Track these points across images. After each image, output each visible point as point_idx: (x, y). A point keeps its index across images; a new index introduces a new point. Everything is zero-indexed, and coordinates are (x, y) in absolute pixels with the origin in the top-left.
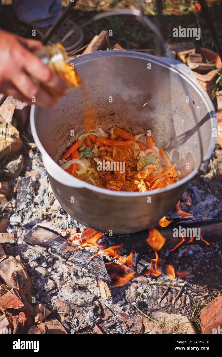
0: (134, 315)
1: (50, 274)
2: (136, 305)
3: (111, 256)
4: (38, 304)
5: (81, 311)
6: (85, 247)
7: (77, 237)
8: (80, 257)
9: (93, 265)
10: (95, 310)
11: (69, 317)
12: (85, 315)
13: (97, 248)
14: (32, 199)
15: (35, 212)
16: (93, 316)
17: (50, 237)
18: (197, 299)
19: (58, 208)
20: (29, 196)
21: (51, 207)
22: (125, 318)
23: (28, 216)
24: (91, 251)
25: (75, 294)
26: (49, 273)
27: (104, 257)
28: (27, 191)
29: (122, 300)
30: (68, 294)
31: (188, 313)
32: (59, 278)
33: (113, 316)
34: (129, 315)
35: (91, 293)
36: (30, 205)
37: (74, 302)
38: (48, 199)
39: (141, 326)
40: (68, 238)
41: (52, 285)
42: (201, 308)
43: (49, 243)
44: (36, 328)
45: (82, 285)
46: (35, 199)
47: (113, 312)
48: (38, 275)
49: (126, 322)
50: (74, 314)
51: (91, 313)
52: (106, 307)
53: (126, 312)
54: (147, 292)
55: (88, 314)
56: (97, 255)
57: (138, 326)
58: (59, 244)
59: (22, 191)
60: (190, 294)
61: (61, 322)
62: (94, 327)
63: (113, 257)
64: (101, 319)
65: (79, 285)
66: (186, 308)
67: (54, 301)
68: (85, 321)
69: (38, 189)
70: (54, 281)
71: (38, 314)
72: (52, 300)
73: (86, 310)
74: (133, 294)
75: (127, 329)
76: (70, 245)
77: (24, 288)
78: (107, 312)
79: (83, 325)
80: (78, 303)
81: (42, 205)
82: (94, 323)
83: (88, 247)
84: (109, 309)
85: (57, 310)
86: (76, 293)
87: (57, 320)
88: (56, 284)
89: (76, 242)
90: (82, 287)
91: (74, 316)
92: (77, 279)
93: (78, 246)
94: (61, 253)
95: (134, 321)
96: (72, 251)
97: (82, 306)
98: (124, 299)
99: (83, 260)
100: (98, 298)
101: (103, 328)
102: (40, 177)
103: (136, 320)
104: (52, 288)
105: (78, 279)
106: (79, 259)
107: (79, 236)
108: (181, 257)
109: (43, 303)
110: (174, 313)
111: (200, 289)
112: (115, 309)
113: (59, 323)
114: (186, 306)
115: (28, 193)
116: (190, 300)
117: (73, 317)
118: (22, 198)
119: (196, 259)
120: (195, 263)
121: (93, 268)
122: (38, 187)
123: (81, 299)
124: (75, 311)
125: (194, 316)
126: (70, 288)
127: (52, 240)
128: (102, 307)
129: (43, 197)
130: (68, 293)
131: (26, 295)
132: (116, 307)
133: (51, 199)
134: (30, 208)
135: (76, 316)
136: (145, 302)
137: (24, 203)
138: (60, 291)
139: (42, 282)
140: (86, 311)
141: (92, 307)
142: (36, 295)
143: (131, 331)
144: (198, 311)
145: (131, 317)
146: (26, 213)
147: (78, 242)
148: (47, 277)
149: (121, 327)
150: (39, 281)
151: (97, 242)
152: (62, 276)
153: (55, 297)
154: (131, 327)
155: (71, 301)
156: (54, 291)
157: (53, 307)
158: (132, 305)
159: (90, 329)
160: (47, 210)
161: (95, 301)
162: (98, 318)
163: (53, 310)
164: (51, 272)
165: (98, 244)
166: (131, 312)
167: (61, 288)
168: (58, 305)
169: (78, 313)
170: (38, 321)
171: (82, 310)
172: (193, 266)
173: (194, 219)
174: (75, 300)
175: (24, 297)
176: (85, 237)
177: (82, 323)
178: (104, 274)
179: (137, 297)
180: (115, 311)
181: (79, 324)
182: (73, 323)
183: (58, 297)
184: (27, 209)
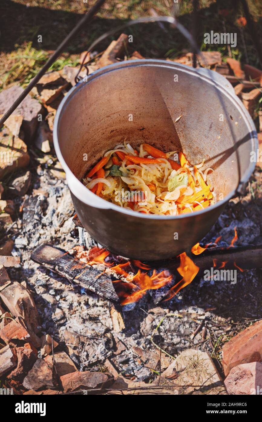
0: (149, 349)
1: (58, 303)
2: (151, 339)
3: (118, 273)
4: (45, 335)
5: (91, 344)
6: (93, 265)
7: (85, 255)
8: (87, 275)
9: (100, 283)
10: (107, 343)
11: (78, 349)
12: (96, 348)
13: (104, 266)
14: (39, 219)
15: (43, 234)
16: (105, 350)
17: (57, 255)
18: (218, 333)
19: (69, 230)
20: (36, 217)
21: (61, 229)
22: (139, 353)
23: (35, 238)
24: (98, 269)
25: (85, 325)
26: (57, 301)
27: (112, 275)
28: (34, 211)
29: (136, 333)
30: (77, 325)
31: (208, 349)
32: (68, 307)
33: (127, 350)
34: (143, 349)
35: (102, 324)
36: (38, 226)
37: (84, 334)
38: (57, 220)
39: (157, 362)
40: (76, 256)
41: (60, 314)
42: (222, 343)
43: (56, 261)
44: (43, 361)
45: (93, 315)
46: (43, 219)
47: (126, 346)
48: (45, 303)
49: (141, 357)
50: (84, 346)
51: (102, 346)
52: (118, 340)
53: (141, 347)
54: (164, 324)
55: (99, 348)
56: (105, 273)
57: (154, 362)
58: (67, 262)
59: (29, 211)
60: (211, 328)
61: (69, 356)
62: (105, 362)
63: (120, 275)
64: (113, 353)
65: (89, 315)
66: (206, 343)
67: (62, 331)
68: (95, 355)
69: (46, 209)
70: (62, 310)
71: (45, 346)
72: (59, 331)
73: (97, 342)
74: (148, 327)
75: (142, 365)
76: (77, 263)
77: (29, 317)
78: (119, 345)
79: (93, 359)
80: (89, 335)
81: (51, 227)
82: (105, 358)
83: (95, 265)
84: (122, 342)
85: (65, 342)
86: (87, 324)
87: (65, 353)
88: (64, 314)
89: (83, 260)
90: (93, 318)
91: (84, 349)
92: (87, 309)
93: (85, 264)
94: (68, 271)
95: (150, 356)
96: (80, 269)
97: (93, 338)
98: (138, 331)
99: (90, 278)
100: (111, 330)
101: (115, 363)
102: (49, 197)
103: (152, 355)
104: (60, 318)
105: (89, 309)
106: (86, 277)
107: (86, 253)
108: (202, 287)
109: (50, 334)
110: (193, 349)
111: (221, 323)
112: (128, 343)
113: (68, 356)
114: (206, 341)
115: (36, 213)
116: (211, 335)
117: (82, 350)
118: (29, 218)
119: (219, 290)
120: (217, 294)
121: (101, 286)
122: (46, 206)
123: (92, 330)
124: (84, 343)
125: (215, 353)
126: (79, 319)
127: (59, 258)
128: (115, 341)
129: (52, 218)
130: (77, 323)
131: (32, 325)
132: (129, 340)
133: (61, 221)
134: (38, 229)
135: (86, 350)
136: (162, 336)
137: (31, 224)
138: (68, 322)
139: (49, 310)
140: (97, 344)
141: (104, 340)
142: (42, 325)
143: (146, 367)
144: (220, 347)
145: (146, 352)
146: (32, 234)
147: (85, 259)
148: (54, 305)
149: (134, 362)
150: (46, 310)
151: (104, 260)
152: (71, 305)
153: (63, 328)
154: (145, 363)
155: (80, 332)
156: (62, 322)
157: (61, 339)
158: (147, 339)
159: (101, 364)
160: (56, 232)
161: (107, 334)
162: (109, 351)
163: (61, 342)
164: (59, 300)
165: (106, 262)
166: (146, 346)
167: (70, 318)
168: (66, 337)
169: (88, 345)
170: (45, 354)
171: (92, 342)
172: (214, 297)
173: (217, 246)
174: (84, 332)
175: (30, 327)
176: (93, 255)
177: (92, 357)
178: (112, 293)
179: (153, 329)
180: (129, 345)
181: (89, 358)
182: (83, 357)
183: (66, 328)
184: (34, 230)
